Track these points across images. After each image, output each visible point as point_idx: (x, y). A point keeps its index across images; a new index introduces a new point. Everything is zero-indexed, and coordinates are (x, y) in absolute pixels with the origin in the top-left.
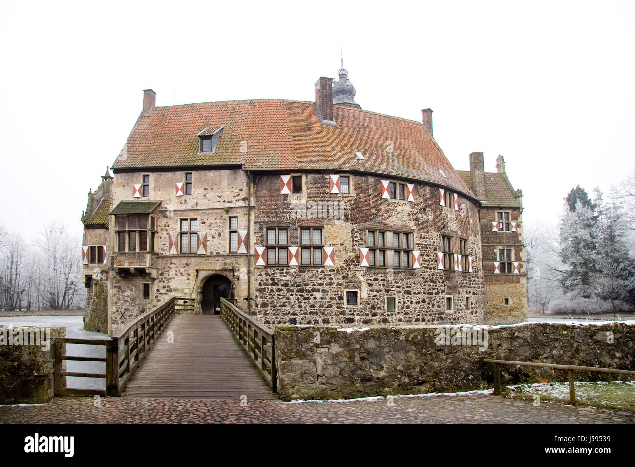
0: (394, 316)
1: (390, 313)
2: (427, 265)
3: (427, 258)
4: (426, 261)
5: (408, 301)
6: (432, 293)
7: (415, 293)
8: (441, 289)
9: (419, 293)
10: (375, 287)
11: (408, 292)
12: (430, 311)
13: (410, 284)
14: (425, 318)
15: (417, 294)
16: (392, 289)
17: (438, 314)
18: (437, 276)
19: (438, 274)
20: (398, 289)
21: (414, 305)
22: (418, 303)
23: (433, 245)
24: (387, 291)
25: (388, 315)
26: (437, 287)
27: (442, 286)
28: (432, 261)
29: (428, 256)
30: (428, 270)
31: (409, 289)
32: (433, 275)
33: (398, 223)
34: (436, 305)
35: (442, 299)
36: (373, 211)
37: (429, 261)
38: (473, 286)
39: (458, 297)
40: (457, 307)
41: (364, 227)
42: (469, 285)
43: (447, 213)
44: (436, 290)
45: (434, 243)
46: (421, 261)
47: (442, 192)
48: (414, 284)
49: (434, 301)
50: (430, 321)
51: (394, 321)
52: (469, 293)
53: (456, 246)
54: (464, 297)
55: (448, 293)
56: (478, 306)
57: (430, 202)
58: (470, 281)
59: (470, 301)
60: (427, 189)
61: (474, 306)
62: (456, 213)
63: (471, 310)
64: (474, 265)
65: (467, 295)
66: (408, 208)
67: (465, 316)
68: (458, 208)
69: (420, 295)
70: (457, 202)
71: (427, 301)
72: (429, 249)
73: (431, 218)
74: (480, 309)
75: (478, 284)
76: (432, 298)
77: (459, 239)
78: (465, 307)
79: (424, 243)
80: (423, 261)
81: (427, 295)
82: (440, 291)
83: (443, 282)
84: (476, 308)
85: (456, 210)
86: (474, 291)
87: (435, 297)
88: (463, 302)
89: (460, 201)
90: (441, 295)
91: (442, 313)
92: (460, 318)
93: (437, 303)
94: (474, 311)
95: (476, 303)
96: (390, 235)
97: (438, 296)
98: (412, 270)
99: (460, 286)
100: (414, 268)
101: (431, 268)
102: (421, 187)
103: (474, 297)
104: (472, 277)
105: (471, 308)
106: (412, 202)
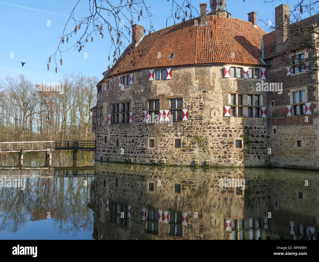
0: (118, 149)
1: (117, 147)
2: (137, 120)
3: (138, 116)
4: (137, 117)
5: (125, 141)
6: (139, 137)
7: (129, 137)
8: (145, 134)
9: (131, 136)
10: (113, 134)
11: (126, 136)
12: (136, 147)
13: (127, 132)
14: (133, 151)
15: (130, 137)
16: (119, 135)
17: (142, 149)
18: (143, 126)
19: (144, 125)
20: (121, 135)
21: (128, 144)
22: (130, 142)
23: (143, 107)
24: (117, 136)
25: (116, 149)
26: (142, 133)
27: (146, 132)
28: (141, 117)
29: (139, 114)
30: (137, 123)
31: (126, 134)
32: (140, 125)
33: (124, 98)
34: (141, 144)
35: (146, 140)
36: (114, 95)
37: (139, 117)
38: (189, 130)
39: (161, 139)
40: (160, 146)
41: (111, 104)
42: (180, 130)
43: (156, 84)
44: (142, 135)
45: (143, 105)
46: (134, 118)
47: (151, 71)
48: (129, 131)
49: (139, 141)
50: (136, 153)
51: (118, 152)
52: (181, 136)
53: (163, 105)
54: (172, 139)
55: (150, 137)
56: (196, 145)
57: (142, 81)
58: (183, 127)
59: (182, 142)
60: (141, 73)
61: (188, 145)
62: (169, 81)
63: (183, 149)
64: (194, 115)
65: (176, 138)
66: (130, 88)
67: (171, 153)
68: (171, 77)
69: (131, 138)
70: (170, 73)
71: (135, 141)
72: (140, 110)
73: (142, 90)
74: (202, 148)
75: (201, 129)
76: (138, 139)
77: (168, 99)
78: (172, 146)
79: (137, 107)
80: (135, 117)
81: (136, 138)
82: (144, 135)
83: (147, 129)
84: (193, 147)
85: (168, 79)
86: (190, 135)
87: (141, 139)
88: (169, 142)
89: (177, 71)
90: (145, 137)
91: (144, 149)
92: (163, 153)
93: (141, 142)
94: (187, 149)
95: (192, 143)
96: (121, 105)
97: (143, 138)
98: (128, 124)
99: (166, 132)
100: (130, 122)
101: (139, 121)
102: (138, 74)
103: (189, 139)
104: (188, 124)
105: (183, 147)
106: (132, 84)
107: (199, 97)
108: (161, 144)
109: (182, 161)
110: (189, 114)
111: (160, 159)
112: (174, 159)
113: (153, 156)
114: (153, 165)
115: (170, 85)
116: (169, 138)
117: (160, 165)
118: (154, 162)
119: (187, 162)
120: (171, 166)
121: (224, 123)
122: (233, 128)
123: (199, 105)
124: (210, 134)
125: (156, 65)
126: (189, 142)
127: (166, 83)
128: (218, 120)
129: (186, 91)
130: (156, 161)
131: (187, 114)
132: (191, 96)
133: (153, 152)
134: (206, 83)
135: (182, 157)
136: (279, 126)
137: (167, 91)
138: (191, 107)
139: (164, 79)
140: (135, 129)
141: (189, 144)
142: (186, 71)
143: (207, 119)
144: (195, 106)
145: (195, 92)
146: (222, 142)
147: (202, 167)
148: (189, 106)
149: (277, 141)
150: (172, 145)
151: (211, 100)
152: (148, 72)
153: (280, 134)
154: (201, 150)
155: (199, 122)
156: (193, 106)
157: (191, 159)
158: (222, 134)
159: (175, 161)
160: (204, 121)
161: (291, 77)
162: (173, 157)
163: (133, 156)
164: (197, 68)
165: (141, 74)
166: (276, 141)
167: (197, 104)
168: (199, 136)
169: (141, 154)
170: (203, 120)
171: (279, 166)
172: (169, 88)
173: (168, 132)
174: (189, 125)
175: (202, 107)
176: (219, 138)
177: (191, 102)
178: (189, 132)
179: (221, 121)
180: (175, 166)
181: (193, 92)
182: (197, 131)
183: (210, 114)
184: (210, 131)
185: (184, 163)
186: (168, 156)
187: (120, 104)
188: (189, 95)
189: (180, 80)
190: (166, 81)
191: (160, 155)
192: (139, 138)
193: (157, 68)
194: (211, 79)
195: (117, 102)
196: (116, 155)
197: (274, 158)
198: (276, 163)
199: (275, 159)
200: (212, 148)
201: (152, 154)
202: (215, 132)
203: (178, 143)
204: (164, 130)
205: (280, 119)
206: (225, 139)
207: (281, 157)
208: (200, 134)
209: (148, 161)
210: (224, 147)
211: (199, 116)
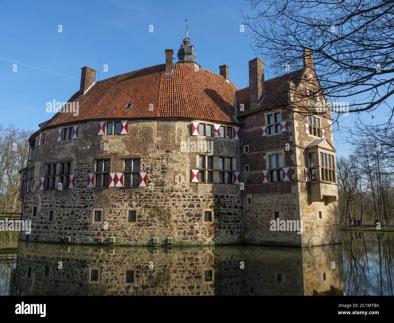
0: (52, 224)
1: (50, 222)
2: (80, 185)
3: (80, 179)
4: (79, 182)
5: (62, 213)
6: (80, 207)
7: (67, 207)
8: (89, 203)
9: (70, 207)
10: (45, 204)
11: (63, 207)
12: (76, 222)
13: (65, 201)
14: (71, 227)
15: (68, 208)
16: (53, 205)
17: (84, 224)
18: (87, 193)
19: (88, 192)
20: (57, 205)
21: (66, 217)
22: (68, 215)
23: (88, 169)
24: (51, 206)
25: (49, 223)
26: (85, 202)
27: (91, 201)
28: (85, 181)
29: (82, 178)
30: (80, 189)
31: (64, 204)
32: (83, 192)
33: (64, 157)
34: (83, 217)
35: (90, 212)
36: (51, 152)
37: (82, 181)
38: (147, 199)
39: (111, 210)
40: (108, 219)
41: (45, 164)
42: (136, 199)
43: (107, 140)
44: (85, 205)
45: (89, 166)
46: (75, 182)
47: (102, 124)
48: (67, 200)
49: (81, 213)
50: (75, 230)
51: (51, 228)
52: (137, 206)
53: (115, 166)
54: (125, 210)
55: (96, 207)
56: (156, 219)
57: (89, 135)
58: (140, 195)
59: (137, 214)
60: (88, 125)
61: (145, 219)
62: (124, 136)
63: (139, 223)
64: (155, 179)
65: (130, 209)
66: (72, 144)
67: (122, 228)
68: (127, 132)
69: (70, 209)
70: (126, 127)
71: (76, 213)
72: (84, 172)
73: (89, 147)
74: (163, 222)
75: (162, 198)
76: (80, 211)
77: (122, 159)
78: (124, 220)
79: (80, 168)
80: (77, 182)
81: (76, 209)
82: (88, 205)
83: (92, 197)
84: (151, 221)
85: (123, 134)
86: (149, 205)
87: (83, 210)
88: (121, 214)
89: (134, 125)
90: (88, 208)
91: (87, 224)
92: (112, 229)
93: (84, 215)
94: (144, 223)
95: (151, 216)
96: (58, 166)
97: (86, 209)
98: (67, 190)
99: (117, 201)
100: (69, 188)
101: (82, 187)
102: (84, 125)
103: (147, 210)
104: (146, 191)
105: (139, 221)
106: (75, 139)
107: (161, 158)
108: (109, 218)
109: (136, 239)
110: (148, 179)
111: (108, 237)
112: (126, 236)
113: (99, 234)
114: (98, 245)
115: (124, 141)
116: (120, 209)
117: (108, 245)
118: (99, 241)
119: (144, 240)
120: (122, 246)
121: (191, 190)
122: (201, 197)
123: (160, 167)
124: (173, 204)
125: (109, 116)
126: (147, 215)
127: (120, 138)
128: (184, 187)
129: (145, 149)
130: (103, 239)
131: (146, 178)
132: (151, 156)
133: (98, 228)
134: (170, 141)
135: (138, 234)
136: (254, 195)
137: (121, 149)
138: (151, 170)
139: (118, 133)
140: (76, 197)
141: (146, 216)
142: (146, 126)
143: (169, 185)
144: (156, 168)
145: (156, 152)
146: (188, 215)
147: (162, 246)
148: (148, 169)
149: (252, 212)
150: (124, 218)
151: (175, 162)
152: (98, 125)
153: (256, 203)
154: (162, 225)
155: (160, 189)
156: (154, 169)
157: (148, 236)
158: (188, 204)
159: (128, 239)
160: (167, 187)
161: (266, 138)
162: (125, 234)
163: (72, 233)
164: (160, 122)
165: (88, 127)
166: (250, 213)
167: (159, 166)
168: (159, 206)
169: (83, 231)
170: (165, 187)
171: (254, 242)
172: (124, 145)
173: (120, 201)
174: (148, 193)
175: (164, 170)
176: (185, 209)
177: (151, 164)
178: (147, 201)
179: (188, 187)
180: (128, 246)
181: (153, 152)
182: (157, 200)
183: (174, 179)
184: (174, 200)
185: (140, 242)
186: (119, 233)
187: (57, 164)
188: (148, 155)
189: (138, 136)
190: (120, 137)
191: (108, 232)
192: (80, 209)
193: (109, 120)
194: (176, 136)
195: (54, 161)
196: (48, 232)
197: (249, 232)
198: (251, 240)
199: (250, 235)
200: (176, 222)
201: (97, 230)
202: (180, 202)
203: (133, 216)
204: (115, 199)
205: (255, 186)
206: (191, 210)
207: (257, 232)
208: (160, 204)
209: (91, 240)
210: (190, 221)
211: (160, 181)
